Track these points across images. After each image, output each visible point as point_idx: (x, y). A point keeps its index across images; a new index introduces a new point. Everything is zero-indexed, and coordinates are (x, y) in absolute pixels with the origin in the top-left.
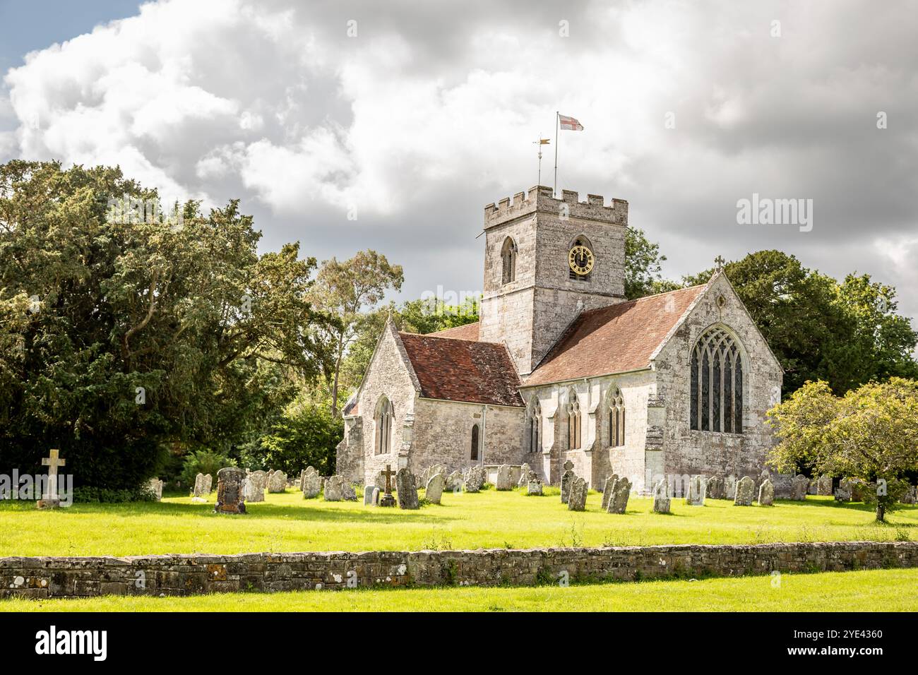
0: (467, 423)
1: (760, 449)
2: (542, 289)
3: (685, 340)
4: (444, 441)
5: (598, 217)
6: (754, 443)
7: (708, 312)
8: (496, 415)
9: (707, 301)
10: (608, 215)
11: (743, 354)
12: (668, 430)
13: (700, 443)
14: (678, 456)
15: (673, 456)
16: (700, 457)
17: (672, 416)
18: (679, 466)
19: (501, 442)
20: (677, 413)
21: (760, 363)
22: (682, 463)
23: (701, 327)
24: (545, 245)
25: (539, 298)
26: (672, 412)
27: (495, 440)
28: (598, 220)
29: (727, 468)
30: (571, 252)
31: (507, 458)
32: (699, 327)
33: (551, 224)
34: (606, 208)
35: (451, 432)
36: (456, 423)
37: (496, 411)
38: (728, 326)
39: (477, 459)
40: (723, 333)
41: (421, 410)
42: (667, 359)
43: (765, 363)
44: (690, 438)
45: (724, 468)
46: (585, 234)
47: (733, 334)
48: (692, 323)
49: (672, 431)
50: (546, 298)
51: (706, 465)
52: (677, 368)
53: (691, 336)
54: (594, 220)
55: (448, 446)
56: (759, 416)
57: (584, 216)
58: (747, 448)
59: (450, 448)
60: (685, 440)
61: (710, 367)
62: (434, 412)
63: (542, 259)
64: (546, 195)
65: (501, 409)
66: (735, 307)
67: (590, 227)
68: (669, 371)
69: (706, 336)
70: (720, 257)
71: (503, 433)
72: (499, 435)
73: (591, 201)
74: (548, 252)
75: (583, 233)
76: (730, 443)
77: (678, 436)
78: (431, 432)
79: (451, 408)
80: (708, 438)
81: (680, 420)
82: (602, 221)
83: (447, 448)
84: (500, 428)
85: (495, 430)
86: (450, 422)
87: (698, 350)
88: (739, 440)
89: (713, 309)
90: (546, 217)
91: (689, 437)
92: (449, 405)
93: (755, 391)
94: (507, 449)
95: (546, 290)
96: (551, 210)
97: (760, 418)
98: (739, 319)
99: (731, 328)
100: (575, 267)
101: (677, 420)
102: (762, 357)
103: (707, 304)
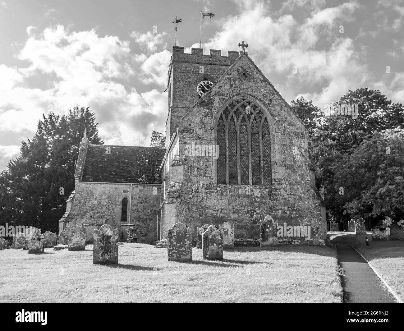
0: (117, 197)
1: (289, 198)
2: (177, 109)
3: (208, 109)
4: (99, 210)
5: (218, 62)
6: (283, 192)
7: (231, 86)
8: (141, 191)
9: (231, 76)
10: (225, 61)
11: (269, 118)
12: (191, 185)
13: (226, 195)
14: (203, 208)
15: (197, 208)
16: (226, 207)
17: (196, 173)
18: (204, 216)
19: (145, 209)
20: (201, 170)
21: (285, 124)
22: (206, 214)
23: (225, 97)
24: (179, 82)
25: (175, 114)
26: (196, 169)
27: (140, 207)
28: (217, 65)
29: (255, 216)
30: (199, 85)
31: (150, 219)
32: (222, 97)
33: (184, 69)
34: (223, 57)
35: (105, 204)
36: (109, 197)
37: (141, 188)
38: (252, 96)
39: (126, 221)
40: (249, 103)
41: (80, 190)
42: (190, 125)
43: (291, 124)
44: (215, 191)
45: (251, 216)
46: (209, 74)
47: (258, 102)
48: (216, 94)
49: (196, 185)
50: (180, 113)
51: (232, 215)
52: (200, 132)
53: (214, 105)
54: (215, 64)
55: (102, 213)
56: (286, 169)
57: (208, 62)
58: (276, 197)
59: (104, 214)
60: (210, 193)
61: (237, 130)
62: (92, 191)
63: (178, 90)
64: (180, 51)
65: (144, 186)
66: (259, 80)
67: (212, 69)
68: (192, 134)
69: (232, 105)
70: (243, 42)
71: (147, 202)
72: (143, 204)
73: (212, 53)
74: (182, 86)
75: (207, 73)
76: (257, 193)
77: (202, 190)
78: (88, 205)
79: (104, 188)
80: (234, 190)
81: (204, 176)
82: (220, 65)
83: (102, 215)
84: (143, 199)
85: (140, 200)
86: (103, 197)
87: (224, 116)
88: (267, 190)
89: (237, 83)
90: (180, 65)
91: (213, 190)
92: (103, 186)
93: (281, 148)
94: (150, 213)
95: (180, 109)
96: (183, 60)
97: (288, 171)
98: (262, 90)
99: (254, 97)
100: (201, 94)
101: (200, 176)
102: (288, 119)
103: (230, 79)
